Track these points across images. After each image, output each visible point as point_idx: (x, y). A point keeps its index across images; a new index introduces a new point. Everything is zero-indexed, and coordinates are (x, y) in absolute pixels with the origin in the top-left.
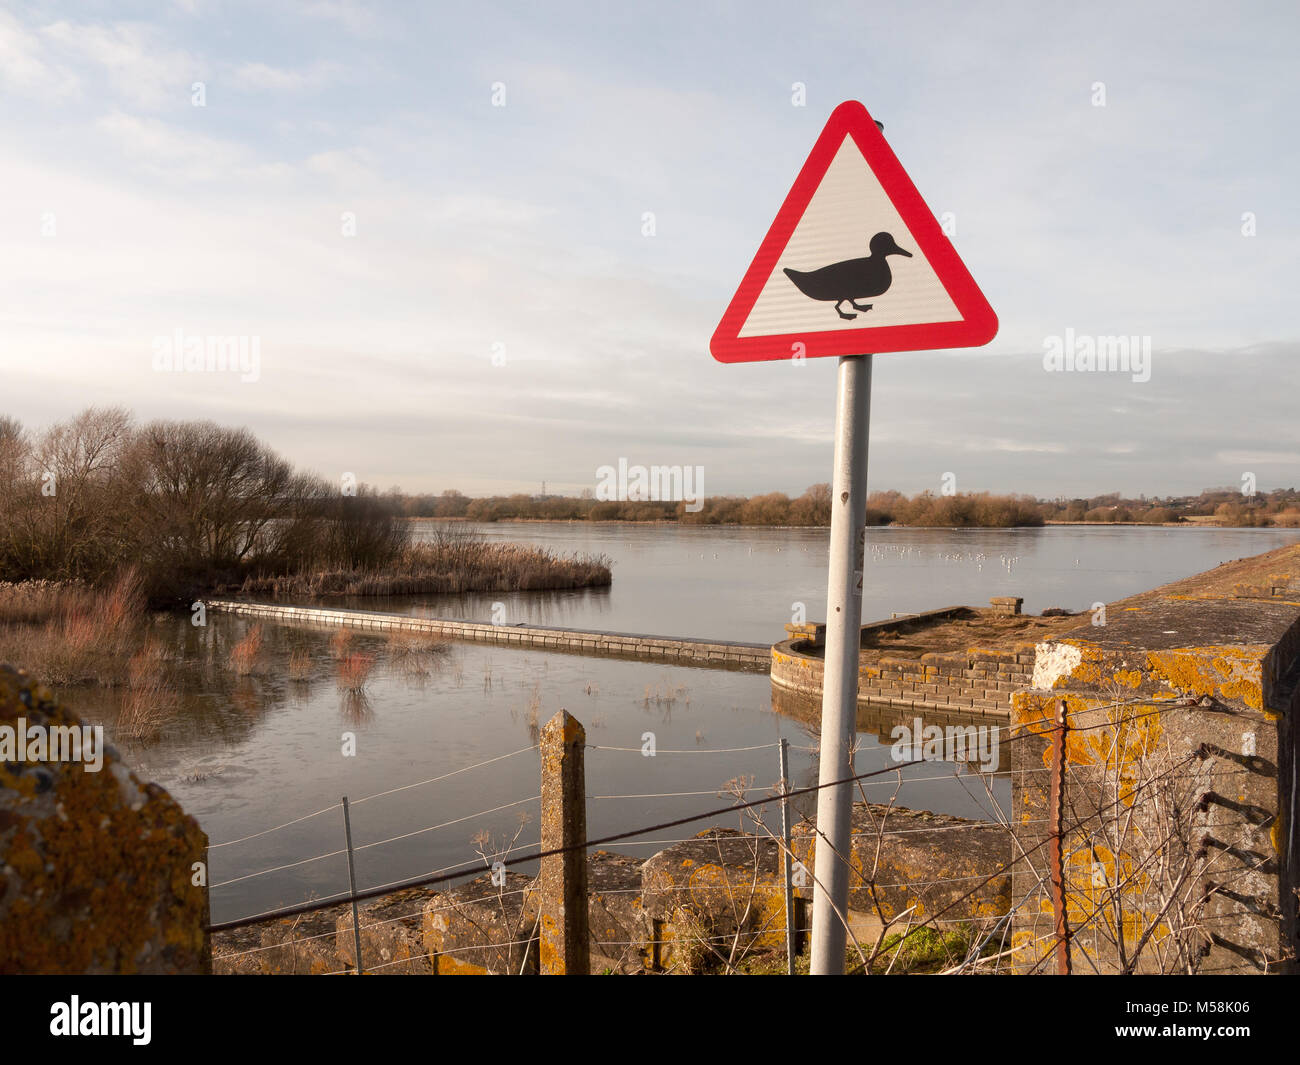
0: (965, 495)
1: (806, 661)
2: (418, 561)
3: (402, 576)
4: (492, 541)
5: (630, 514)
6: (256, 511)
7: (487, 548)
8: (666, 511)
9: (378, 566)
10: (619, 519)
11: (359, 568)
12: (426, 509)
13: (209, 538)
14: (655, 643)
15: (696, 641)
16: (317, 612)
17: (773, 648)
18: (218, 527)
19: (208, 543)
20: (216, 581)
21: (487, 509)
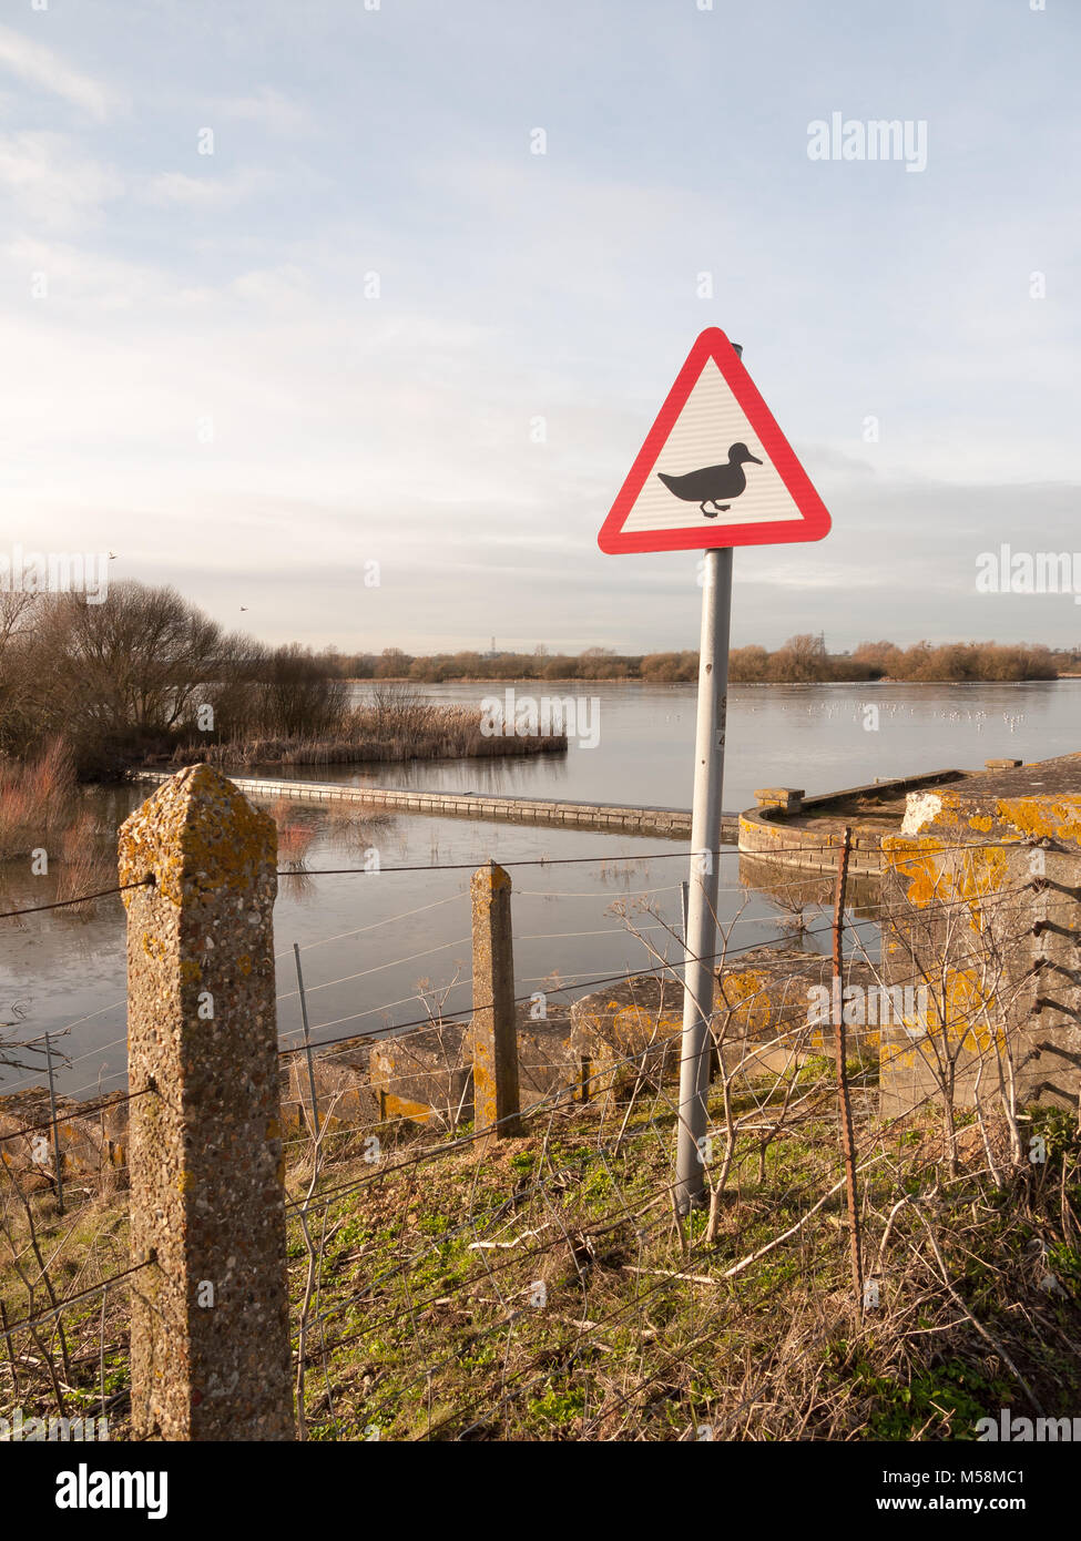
0: (967, 645)
1: (776, 830)
2: (358, 727)
3: (341, 743)
4: (437, 704)
5: (589, 672)
6: (183, 675)
7: (431, 712)
8: (629, 668)
9: (315, 733)
10: (577, 677)
11: (296, 735)
12: (364, 669)
13: (135, 706)
14: (612, 812)
15: (658, 810)
16: (253, 782)
17: (740, 817)
18: (145, 692)
19: (134, 712)
20: (145, 751)
21: (431, 669)
